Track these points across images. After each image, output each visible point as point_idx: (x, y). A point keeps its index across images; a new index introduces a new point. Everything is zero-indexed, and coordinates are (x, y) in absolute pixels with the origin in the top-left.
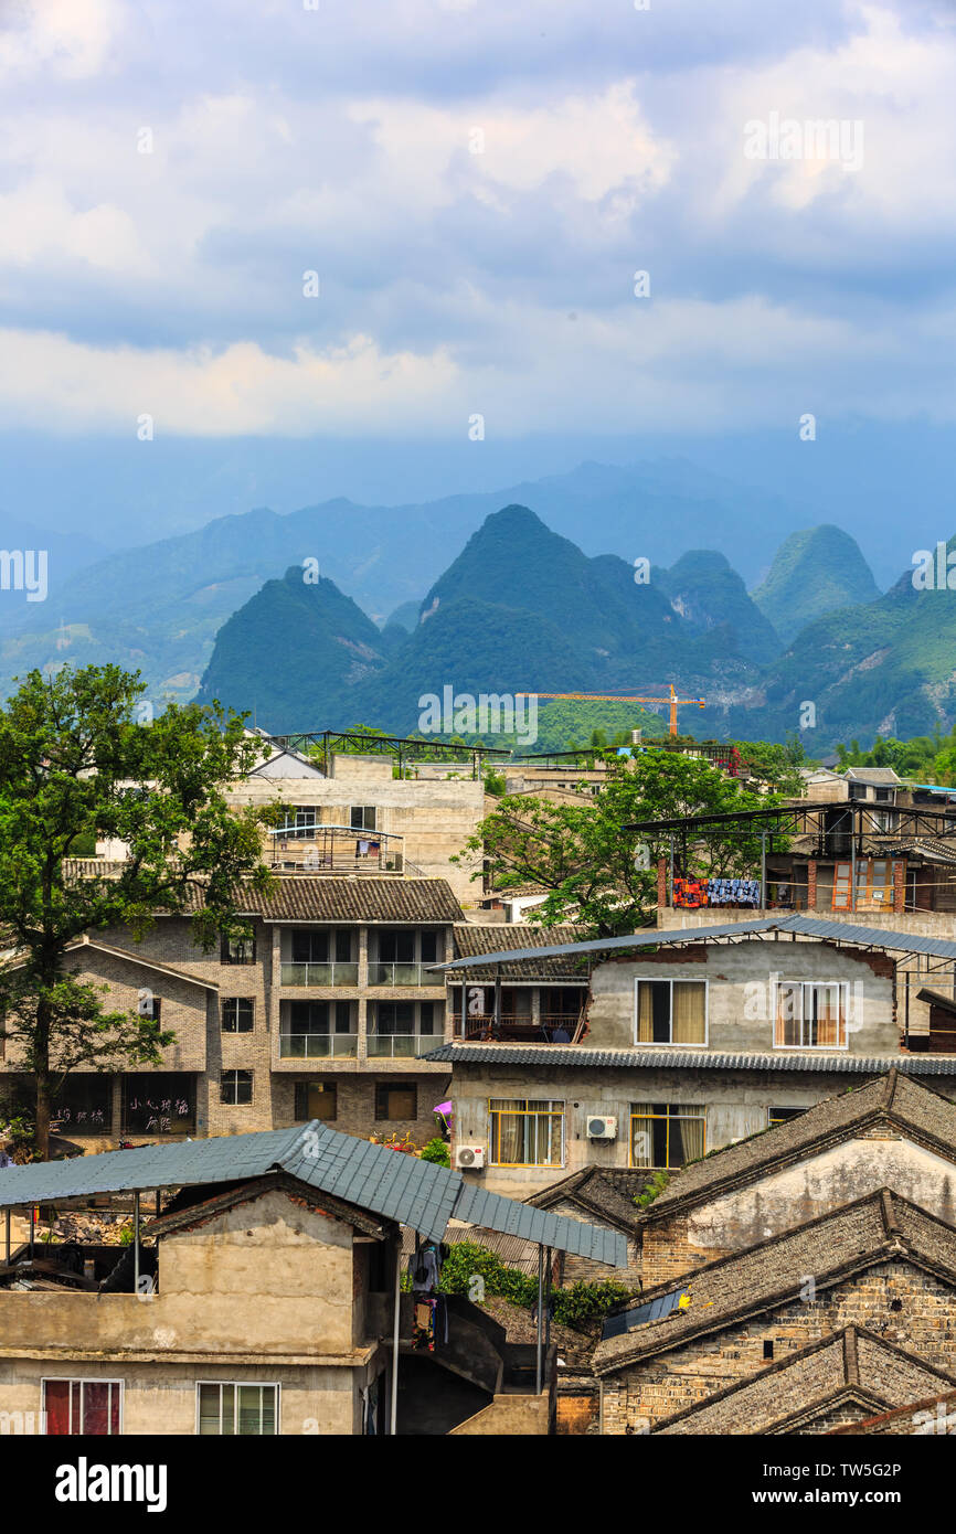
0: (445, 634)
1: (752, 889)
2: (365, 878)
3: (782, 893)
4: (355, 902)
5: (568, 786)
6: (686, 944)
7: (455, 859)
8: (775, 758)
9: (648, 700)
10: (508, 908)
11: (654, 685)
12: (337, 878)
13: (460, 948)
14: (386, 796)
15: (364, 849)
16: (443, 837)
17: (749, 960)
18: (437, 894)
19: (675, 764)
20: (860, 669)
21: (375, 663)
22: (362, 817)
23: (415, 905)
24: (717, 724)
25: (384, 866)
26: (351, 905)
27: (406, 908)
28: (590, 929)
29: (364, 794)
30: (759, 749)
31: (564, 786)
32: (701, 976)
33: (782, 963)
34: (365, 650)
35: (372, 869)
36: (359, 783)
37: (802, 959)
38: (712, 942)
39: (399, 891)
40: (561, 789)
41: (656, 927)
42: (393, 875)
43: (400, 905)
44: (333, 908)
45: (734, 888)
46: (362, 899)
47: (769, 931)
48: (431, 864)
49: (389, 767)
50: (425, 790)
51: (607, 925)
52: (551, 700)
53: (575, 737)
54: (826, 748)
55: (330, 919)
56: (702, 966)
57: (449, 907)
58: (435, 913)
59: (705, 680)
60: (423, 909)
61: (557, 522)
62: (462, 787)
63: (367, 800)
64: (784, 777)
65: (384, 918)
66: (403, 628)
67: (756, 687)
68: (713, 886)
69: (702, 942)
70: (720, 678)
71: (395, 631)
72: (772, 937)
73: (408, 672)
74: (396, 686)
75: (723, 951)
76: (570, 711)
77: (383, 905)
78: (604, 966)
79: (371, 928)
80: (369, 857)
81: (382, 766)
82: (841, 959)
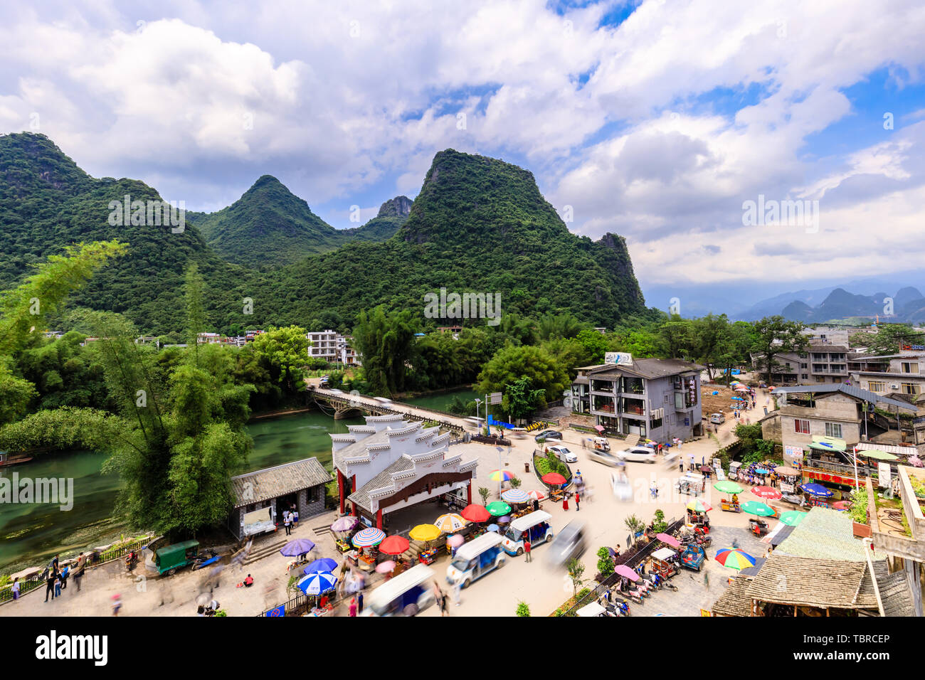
0: (826, 309)
2: (826, 346)
6: (910, 357)
7: (843, 343)
10: (855, 350)
12: (820, 346)
13: (848, 357)
14: (826, 333)
16: (840, 339)
18: (841, 348)
22: (823, 336)
23: (837, 350)
29: (822, 333)
34: (810, 312)
36: (820, 331)
38: (917, 356)
39: (833, 347)
41: (901, 354)
42: (831, 345)
43: (834, 350)
44: (821, 350)
46: (826, 349)
48: (838, 343)
49: (826, 329)
50: (835, 332)
56: (915, 360)
57: (844, 350)
58: (841, 351)
62: (843, 332)
66: (819, 307)
69: (914, 356)
75: (920, 358)
77: (830, 350)
78: (890, 360)
79: (829, 353)
80: (826, 342)
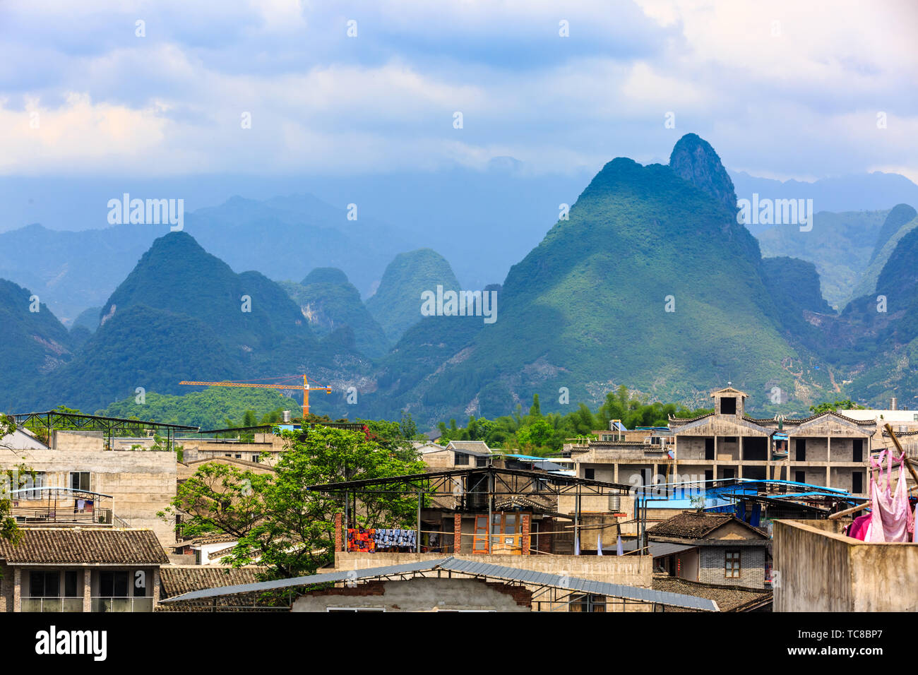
0: (120, 334)
1: (410, 537)
2: (88, 529)
3: (432, 540)
4: (81, 548)
5: (233, 455)
6: (368, 581)
7: (161, 515)
8: (393, 434)
9: (284, 387)
10: (198, 553)
11: (288, 375)
12: (65, 529)
13: (165, 585)
14: (98, 463)
15: (81, 506)
16: (144, 497)
17: (418, 593)
18: (146, 542)
19: (338, 437)
20: (452, 363)
21: (67, 358)
22: (80, 481)
23: (129, 550)
24: (338, 406)
25: (97, 519)
26: (77, 551)
27: (122, 553)
28: (271, 570)
29: (81, 462)
30: (381, 426)
31: (230, 456)
32: (379, 606)
33: (444, 595)
34: (56, 346)
35: (87, 522)
36: (76, 453)
37: (460, 592)
38: (385, 579)
39: (115, 539)
40: (227, 458)
41: (334, 567)
42: (105, 527)
43: (116, 550)
44: (63, 553)
45: (396, 536)
46: (86, 546)
47: (433, 569)
48: (134, 518)
49: (101, 440)
50: (129, 459)
51: (283, 566)
52: (206, 387)
53: (225, 416)
54: (425, 425)
55: (61, 562)
56: (380, 598)
57: (156, 552)
58: (145, 557)
59: (329, 371)
60: (135, 554)
61: (212, 245)
62: (159, 456)
63: (83, 467)
64: (400, 449)
65: (104, 561)
66: (87, 329)
67: (369, 377)
68: (379, 535)
69: (378, 579)
70: (341, 370)
71: (80, 331)
72: (435, 574)
73: (91, 365)
74: (81, 376)
75: (397, 587)
76: (222, 396)
77: (103, 550)
78: (302, 599)
79: (93, 570)
80: (85, 513)
81: (95, 439)
82: (490, 592)
